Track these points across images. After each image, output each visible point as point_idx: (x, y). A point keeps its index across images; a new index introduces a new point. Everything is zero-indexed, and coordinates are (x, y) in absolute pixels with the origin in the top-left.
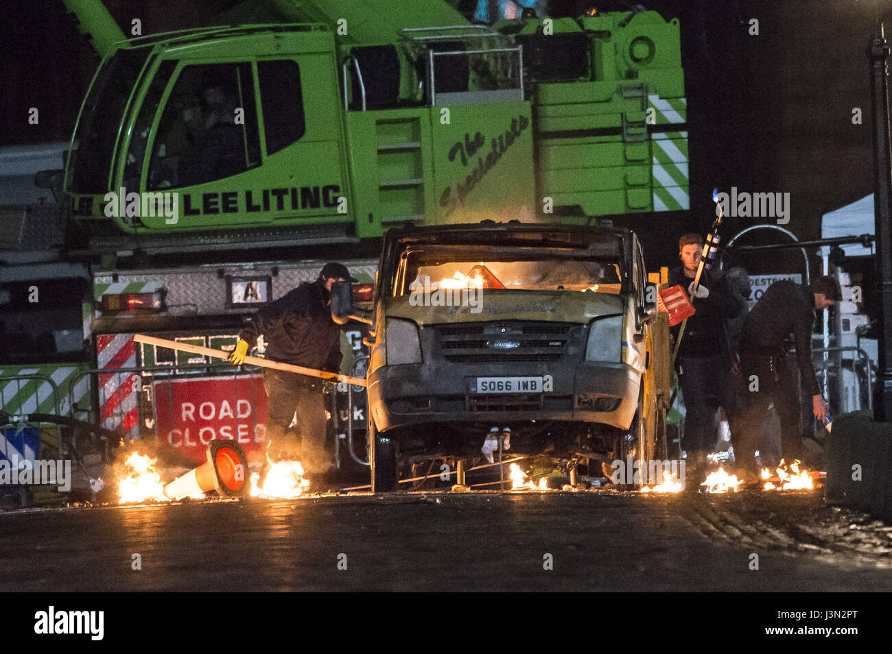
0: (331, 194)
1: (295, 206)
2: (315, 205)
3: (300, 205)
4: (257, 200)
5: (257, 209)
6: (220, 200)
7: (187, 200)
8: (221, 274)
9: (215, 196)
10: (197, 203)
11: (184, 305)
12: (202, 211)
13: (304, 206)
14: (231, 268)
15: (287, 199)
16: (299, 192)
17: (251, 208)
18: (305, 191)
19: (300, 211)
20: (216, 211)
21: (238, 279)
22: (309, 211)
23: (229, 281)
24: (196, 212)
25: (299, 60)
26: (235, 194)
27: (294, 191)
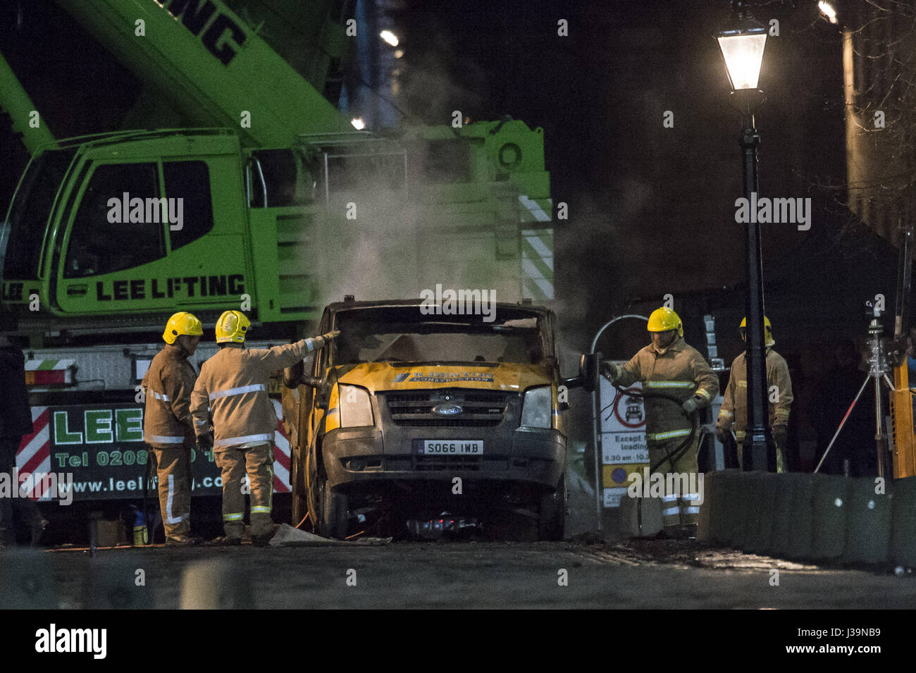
0: (237, 282)
1: (203, 293)
2: (222, 292)
3: (208, 291)
4: (162, 288)
5: (162, 295)
6: (129, 288)
7: (100, 286)
8: (126, 353)
9: (125, 283)
10: (108, 290)
11: (93, 381)
12: (113, 297)
13: (212, 293)
14: (135, 348)
15: (197, 287)
16: (208, 280)
17: (156, 295)
18: (213, 279)
19: (209, 297)
20: (125, 297)
21: (143, 357)
22: (217, 297)
23: (134, 359)
24: (108, 298)
25: (209, 162)
26: (142, 282)
27: (203, 279)
